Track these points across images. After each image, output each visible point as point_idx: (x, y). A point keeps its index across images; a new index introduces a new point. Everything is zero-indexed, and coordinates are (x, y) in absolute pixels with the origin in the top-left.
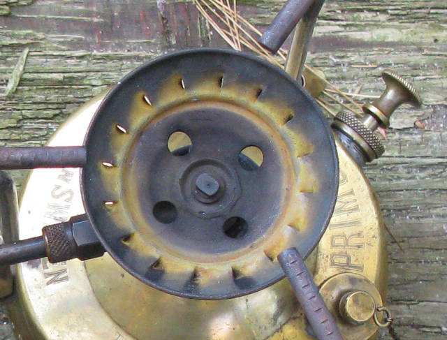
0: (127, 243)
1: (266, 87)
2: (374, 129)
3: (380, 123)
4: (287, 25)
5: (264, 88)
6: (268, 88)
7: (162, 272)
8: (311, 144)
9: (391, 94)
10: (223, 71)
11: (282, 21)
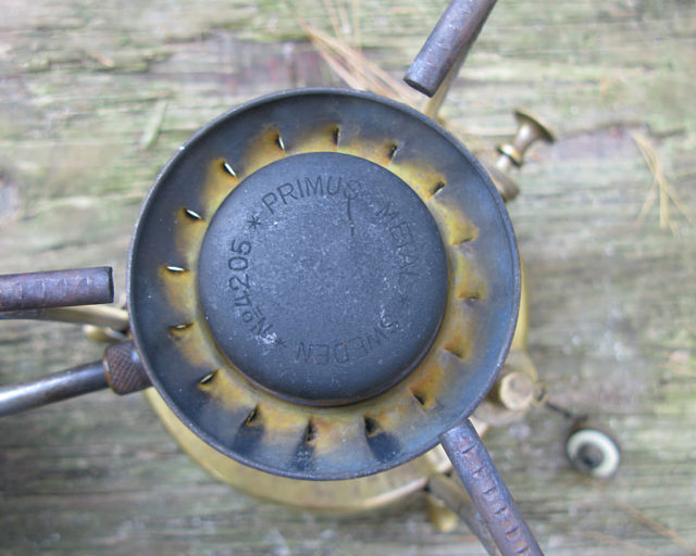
0: (206, 388)
1: (403, 143)
2: (508, 169)
3: (516, 163)
4: (449, 47)
5: (400, 144)
6: (406, 144)
7: (261, 430)
8: (473, 225)
9: (525, 132)
10: (339, 122)
11: (442, 41)
